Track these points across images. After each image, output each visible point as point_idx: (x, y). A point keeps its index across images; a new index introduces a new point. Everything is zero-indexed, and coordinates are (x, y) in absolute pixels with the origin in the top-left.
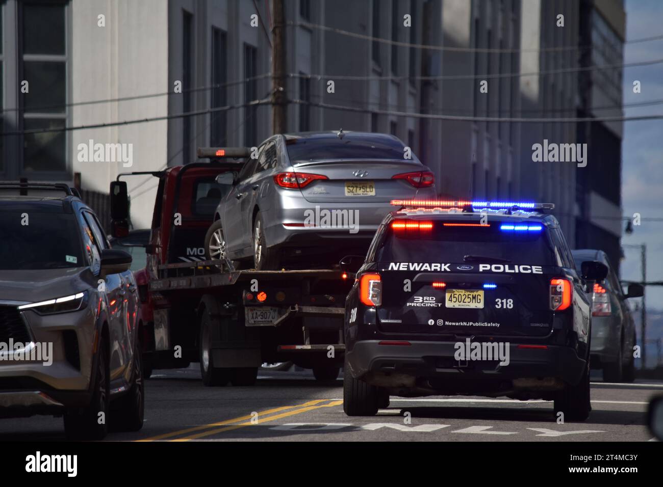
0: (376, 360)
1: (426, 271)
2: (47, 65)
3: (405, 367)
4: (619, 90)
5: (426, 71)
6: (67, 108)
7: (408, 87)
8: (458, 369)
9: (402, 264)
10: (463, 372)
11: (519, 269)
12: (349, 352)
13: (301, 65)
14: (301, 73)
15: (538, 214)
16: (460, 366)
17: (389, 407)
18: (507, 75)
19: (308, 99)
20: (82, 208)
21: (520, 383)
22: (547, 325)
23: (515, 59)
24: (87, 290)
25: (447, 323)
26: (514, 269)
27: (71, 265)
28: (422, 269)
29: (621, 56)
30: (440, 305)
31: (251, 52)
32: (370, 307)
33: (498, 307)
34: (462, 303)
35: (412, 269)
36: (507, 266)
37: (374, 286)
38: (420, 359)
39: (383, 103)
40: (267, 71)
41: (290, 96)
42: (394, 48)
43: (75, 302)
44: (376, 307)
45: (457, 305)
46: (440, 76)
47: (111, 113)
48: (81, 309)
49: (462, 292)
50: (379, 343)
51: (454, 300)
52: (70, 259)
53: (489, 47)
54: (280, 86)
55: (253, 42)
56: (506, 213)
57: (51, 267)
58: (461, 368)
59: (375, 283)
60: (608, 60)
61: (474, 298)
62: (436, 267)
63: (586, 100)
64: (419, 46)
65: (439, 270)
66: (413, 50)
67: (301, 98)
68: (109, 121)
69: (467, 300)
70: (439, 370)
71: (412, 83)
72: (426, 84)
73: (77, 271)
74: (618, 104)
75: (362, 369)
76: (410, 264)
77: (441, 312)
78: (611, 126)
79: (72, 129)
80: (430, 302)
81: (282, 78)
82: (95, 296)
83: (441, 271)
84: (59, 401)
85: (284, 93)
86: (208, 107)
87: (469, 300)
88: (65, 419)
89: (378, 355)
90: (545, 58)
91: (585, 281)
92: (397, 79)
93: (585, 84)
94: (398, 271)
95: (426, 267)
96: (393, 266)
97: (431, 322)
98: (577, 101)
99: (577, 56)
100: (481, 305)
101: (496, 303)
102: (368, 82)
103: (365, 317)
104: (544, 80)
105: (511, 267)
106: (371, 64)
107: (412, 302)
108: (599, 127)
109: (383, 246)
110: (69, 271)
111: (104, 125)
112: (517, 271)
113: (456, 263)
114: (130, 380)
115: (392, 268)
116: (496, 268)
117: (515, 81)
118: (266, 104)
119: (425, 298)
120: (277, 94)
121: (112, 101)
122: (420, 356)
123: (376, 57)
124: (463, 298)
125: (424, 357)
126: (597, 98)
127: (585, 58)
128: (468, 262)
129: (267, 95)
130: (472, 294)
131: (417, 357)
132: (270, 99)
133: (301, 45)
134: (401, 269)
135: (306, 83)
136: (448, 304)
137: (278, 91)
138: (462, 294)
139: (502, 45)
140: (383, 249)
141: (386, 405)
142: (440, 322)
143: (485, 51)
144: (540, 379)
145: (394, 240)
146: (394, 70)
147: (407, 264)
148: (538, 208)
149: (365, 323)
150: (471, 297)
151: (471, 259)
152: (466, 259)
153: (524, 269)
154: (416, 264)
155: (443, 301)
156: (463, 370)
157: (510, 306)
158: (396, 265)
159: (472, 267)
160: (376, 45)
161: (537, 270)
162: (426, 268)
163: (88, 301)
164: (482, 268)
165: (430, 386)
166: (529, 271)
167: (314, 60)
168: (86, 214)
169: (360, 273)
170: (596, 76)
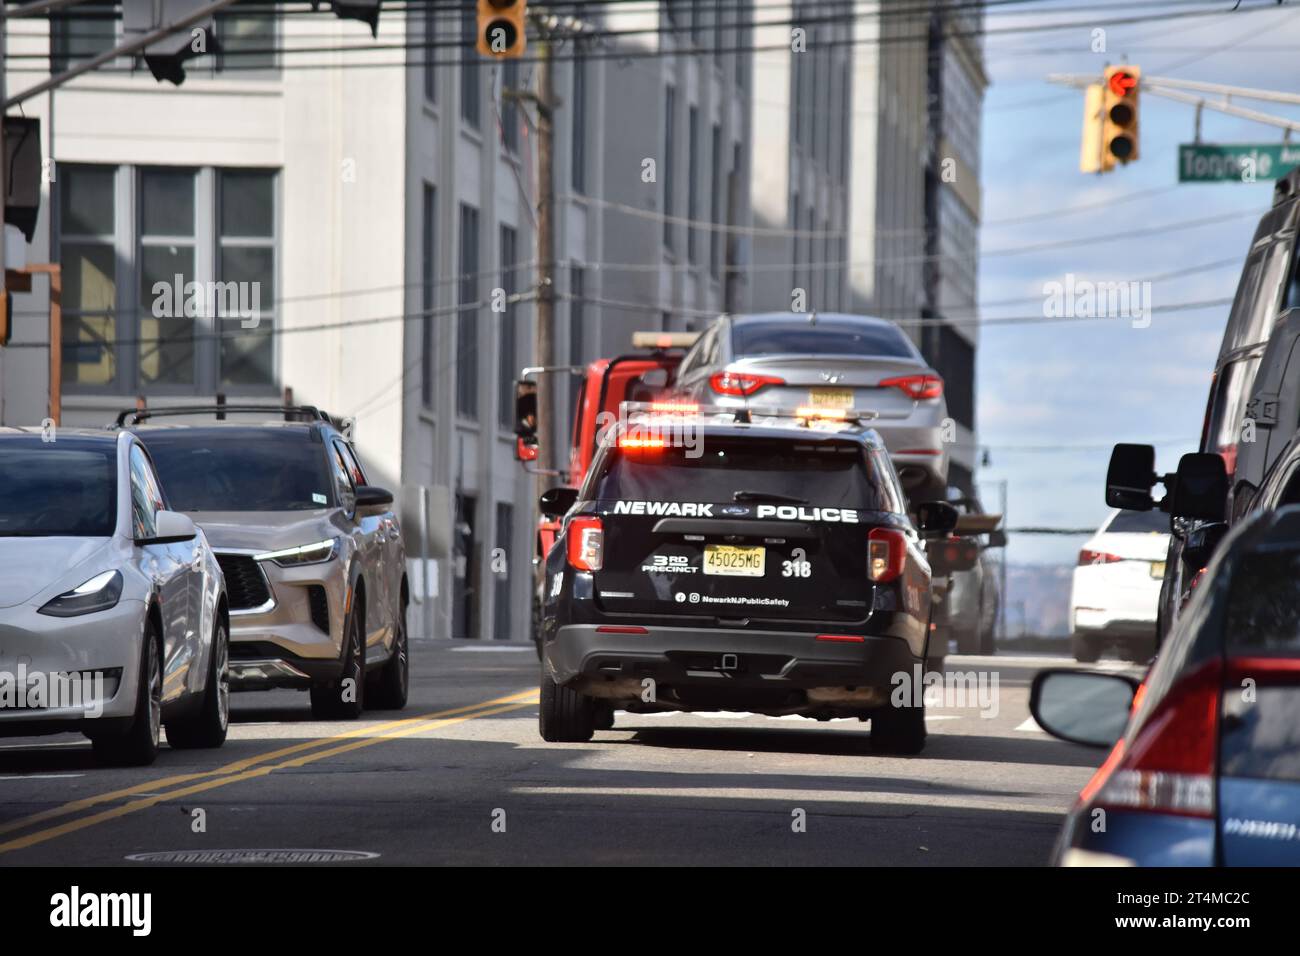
0: (590, 657)
1: (673, 516)
2: (250, 252)
3: (639, 668)
4: (973, 284)
5: (731, 259)
6: (276, 307)
7: (708, 280)
8: (721, 671)
9: (636, 503)
10: (729, 676)
11: (819, 514)
12: (550, 643)
13: (572, 251)
14: (573, 261)
15: (852, 427)
16: (724, 667)
17: (614, 726)
18: (833, 265)
19: (580, 293)
20: (333, 436)
21: (820, 695)
22: (862, 604)
23: (842, 244)
24: (338, 537)
25: (706, 599)
26: (811, 514)
27: (320, 506)
28: (668, 513)
29: (974, 242)
30: (694, 569)
31: (509, 235)
32: (583, 570)
33: (786, 574)
34: (729, 567)
35: (651, 511)
36: (802, 510)
37: (590, 539)
38: (660, 656)
39: (676, 300)
40: (529, 258)
41: (558, 290)
42: (691, 231)
43: (323, 553)
44: (593, 573)
45: (722, 571)
46: (749, 266)
47: (331, 312)
48: (330, 560)
49: (730, 550)
50: (597, 630)
51: (717, 562)
52: (318, 498)
53: (812, 228)
54: (546, 276)
55: (512, 221)
56: (801, 425)
57: (295, 508)
58: (727, 671)
59: (592, 533)
60: (960, 246)
61: (749, 559)
62: (690, 509)
63: (932, 298)
64: (722, 228)
65: (694, 514)
66: (714, 235)
67: (573, 292)
68: (327, 321)
69: (738, 563)
70: (690, 673)
71: (714, 273)
72: (731, 277)
73: (328, 512)
74: (971, 303)
75: (569, 670)
76: (649, 504)
77: (697, 581)
78: (963, 330)
79: (280, 332)
80: (679, 564)
81: (549, 267)
82: (348, 544)
83: (697, 517)
84: (304, 672)
85: (551, 287)
86: (455, 304)
87: (741, 563)
88: (311, 694)
89: (595, 648)
90: (882, 246)
91: (923, 533)
92: (695, 269)
93: (931, 277)
94: (630, 517)
95: (674, 508)
96: (622, 507)
97: (680, 597)
98: (921, 299)
99: (922, 241)
100: (760, 572)
101: (783, 568)
102: (656, 273)
103: (575, 587)
104: (880, 273)
105: (809, 512)
106: (661, 250)
107: (651, 564)
108: (948, 331)
109: (606, 474)
110: (317, 512)
111: (323, 327)
112: (818, 518)
113: (722, 504)
114: (391, 647)
115: (620, 510)
116: (785, 512)
117: (842, 274)
118: (529, 301)
119: (671, 558)
120: (542, 287)
121: (333, 295)
122: (663, 650)
123: (668, 241)
124: (732, 559)
125: (667, 653)
126: (946, 296)
127: (931, 246)
128: (741, 502)
129: (529, 289)
130: (746, 552)
131: (657, 652)
132: (534, 294)
133: (573, 226)
134: (634, 512)
135: (578, 274)
136: (708, 569)
137: (544, 284)
138: (730, 553)
139: (828, 226)
140: (605, 480)
141: (608, 724)
142: (695, 598)
143: (804, 234)
144: (850, 688)
145: (624, 465)
146: (692, 256)
147: (644, 503)
148: (850, 417)
149: (575, 596)
150: (744, 557)
151: (745, 498)
152: (737, 497)
153: (830, 515)
154: (658, 505)
155: (700, 564)
156: (730, 674)
157: (806, 573)
158: (626, 504)
159: (747, 510)
160: (668, 228)
161: (849, 516)
162: (674, 512)
163: (339, 549)
164: (763, 511)
165: (677, 697)
166: (837, 519)
167: (589, 244)
168: (337, 443)
169: (569, 518)
170: (945, 268)
